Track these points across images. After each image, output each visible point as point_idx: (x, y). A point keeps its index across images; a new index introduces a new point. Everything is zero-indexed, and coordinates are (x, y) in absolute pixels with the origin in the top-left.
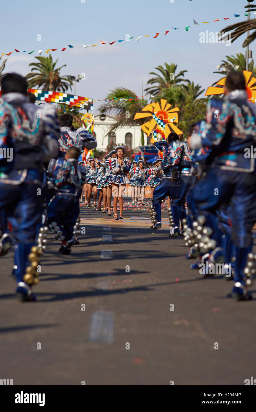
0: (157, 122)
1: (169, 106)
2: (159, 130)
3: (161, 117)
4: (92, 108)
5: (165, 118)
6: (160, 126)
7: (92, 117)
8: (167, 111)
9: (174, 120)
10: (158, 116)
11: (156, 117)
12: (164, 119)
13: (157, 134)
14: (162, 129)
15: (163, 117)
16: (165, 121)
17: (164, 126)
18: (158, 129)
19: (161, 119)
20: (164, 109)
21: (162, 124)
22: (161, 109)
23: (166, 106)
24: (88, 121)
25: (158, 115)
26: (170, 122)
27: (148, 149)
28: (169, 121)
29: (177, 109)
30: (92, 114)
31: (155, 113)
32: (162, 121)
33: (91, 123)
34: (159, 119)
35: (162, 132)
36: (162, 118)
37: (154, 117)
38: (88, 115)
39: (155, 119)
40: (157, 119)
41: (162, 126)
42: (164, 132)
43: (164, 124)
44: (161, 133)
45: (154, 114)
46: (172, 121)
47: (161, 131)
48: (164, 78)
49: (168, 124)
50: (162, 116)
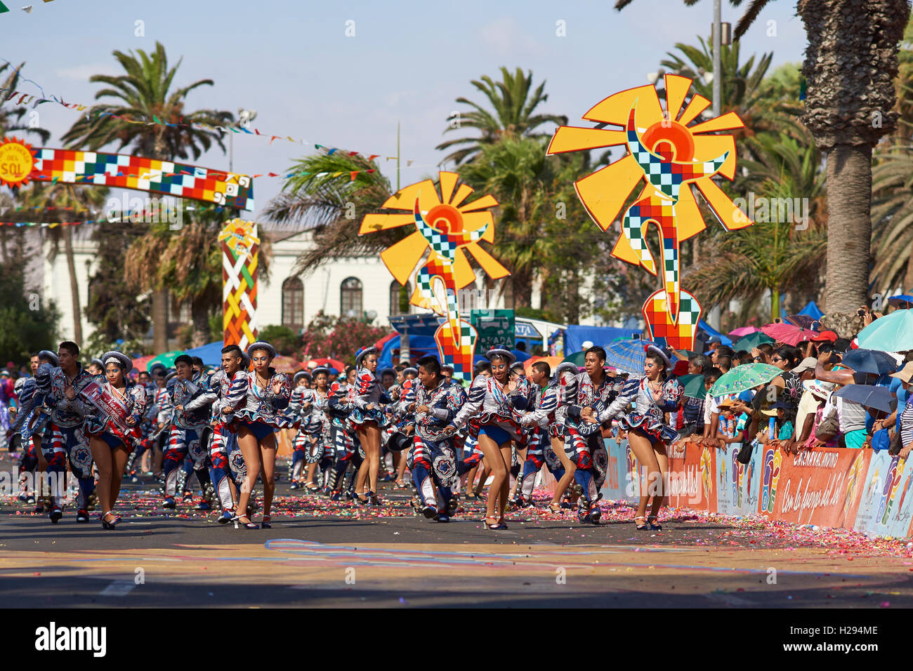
0: (431, 242)
1: (465, 191)
2: (437, 264)
3: (441, 226)
4: (250, 204)
5: (452, 231)
6: (440, 252)
7: (251, 232)
8: (458, 207)
9: (481, 234)
10: (432, 224)
11: (425, 226)
12: (449, 233)
13: (430, 277)
14: (445, 262)
15: (448, 224)
16: (454, 237)
17: (452, 253)
18: (433, 262)
19: (441, 232)
20: (451, 201)
21: (445, 246)
22: (442, 202)
23: (455, 192)
24: (240, 244)
25: (431, 219)
26: (469, 241)
27: (415, 325)
28: (465, 239)
29: (489, 201)
30: (251, 223)
31: (424, 213)
32: (444, 238)
33: (250, 248)
34: (434, 233)
35: (446, 271)
36: (445, 229)
37: (419, 225)
38: (239, 226)
39: (422, 231)
40: (428, 232)
41: (446, 254)
42: (452, 271)
43: (452, 246)
44: (443, 275)
45: (419, 218)
46: (475, 237)
47: (441, 267)
48: (493, 113)
49: (463, 246)
50: (444, 222)
